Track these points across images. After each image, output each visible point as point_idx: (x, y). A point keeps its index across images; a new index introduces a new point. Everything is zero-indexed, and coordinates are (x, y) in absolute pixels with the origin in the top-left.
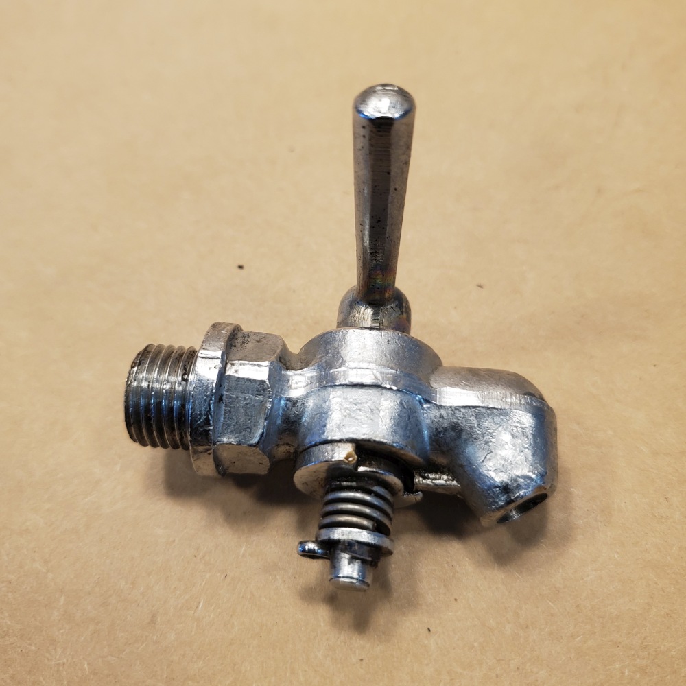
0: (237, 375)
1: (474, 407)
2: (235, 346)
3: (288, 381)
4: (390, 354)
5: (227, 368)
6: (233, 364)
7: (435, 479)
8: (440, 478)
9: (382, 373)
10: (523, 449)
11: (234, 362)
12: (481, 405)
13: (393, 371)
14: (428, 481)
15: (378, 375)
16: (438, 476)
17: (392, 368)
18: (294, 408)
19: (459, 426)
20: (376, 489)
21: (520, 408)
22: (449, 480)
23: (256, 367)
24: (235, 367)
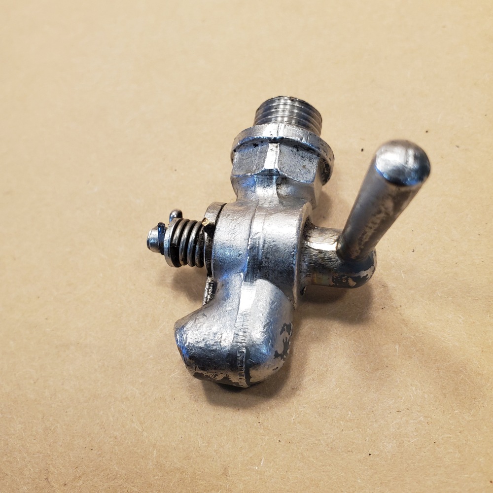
0: (269, 150)
1: (238, 309)
2: (298, 151)
3: (269, 186)
4: (275, 245)
5: (273, 144)
6: (277, 147)
7: (208, 291)
8: (208, 294)
9: (259, 239)
10: (205, 341)
11: (278, 148)
12: (239, 312)
13: (261, 247)
14: (207, 286)
15: (257, 236)
16: (210, 292)
17: (264, 246)
18: (251, 192)
19: (228, 298)
20: (197, 246)
21: (234, 341)
22: (207, 299)
23: (274, 161)
24: (274, 148)
